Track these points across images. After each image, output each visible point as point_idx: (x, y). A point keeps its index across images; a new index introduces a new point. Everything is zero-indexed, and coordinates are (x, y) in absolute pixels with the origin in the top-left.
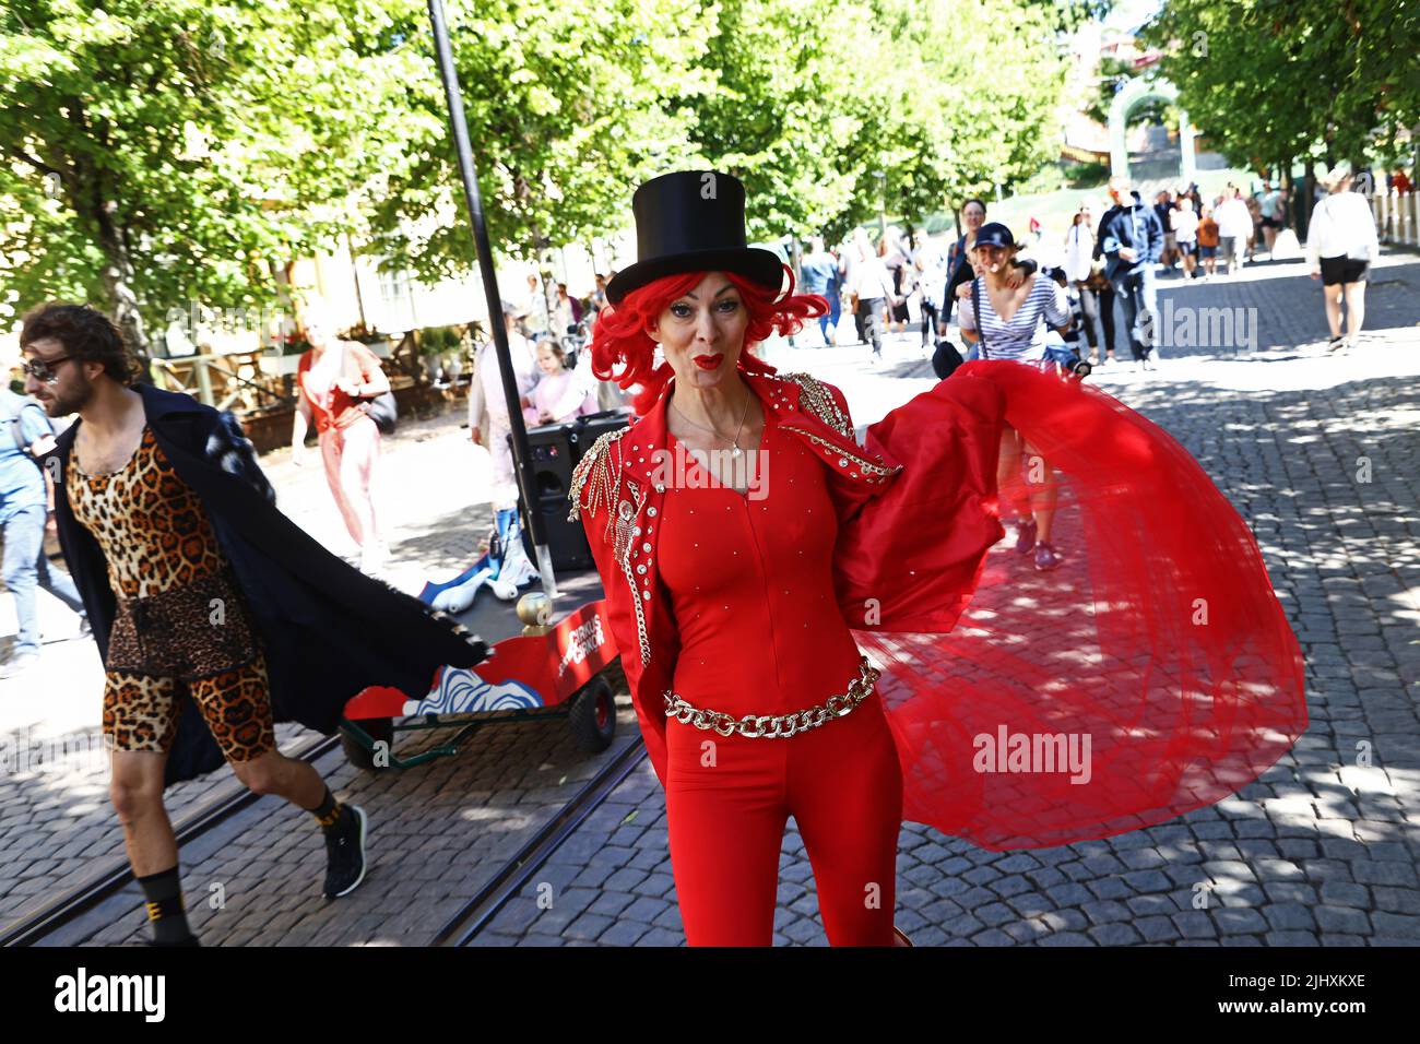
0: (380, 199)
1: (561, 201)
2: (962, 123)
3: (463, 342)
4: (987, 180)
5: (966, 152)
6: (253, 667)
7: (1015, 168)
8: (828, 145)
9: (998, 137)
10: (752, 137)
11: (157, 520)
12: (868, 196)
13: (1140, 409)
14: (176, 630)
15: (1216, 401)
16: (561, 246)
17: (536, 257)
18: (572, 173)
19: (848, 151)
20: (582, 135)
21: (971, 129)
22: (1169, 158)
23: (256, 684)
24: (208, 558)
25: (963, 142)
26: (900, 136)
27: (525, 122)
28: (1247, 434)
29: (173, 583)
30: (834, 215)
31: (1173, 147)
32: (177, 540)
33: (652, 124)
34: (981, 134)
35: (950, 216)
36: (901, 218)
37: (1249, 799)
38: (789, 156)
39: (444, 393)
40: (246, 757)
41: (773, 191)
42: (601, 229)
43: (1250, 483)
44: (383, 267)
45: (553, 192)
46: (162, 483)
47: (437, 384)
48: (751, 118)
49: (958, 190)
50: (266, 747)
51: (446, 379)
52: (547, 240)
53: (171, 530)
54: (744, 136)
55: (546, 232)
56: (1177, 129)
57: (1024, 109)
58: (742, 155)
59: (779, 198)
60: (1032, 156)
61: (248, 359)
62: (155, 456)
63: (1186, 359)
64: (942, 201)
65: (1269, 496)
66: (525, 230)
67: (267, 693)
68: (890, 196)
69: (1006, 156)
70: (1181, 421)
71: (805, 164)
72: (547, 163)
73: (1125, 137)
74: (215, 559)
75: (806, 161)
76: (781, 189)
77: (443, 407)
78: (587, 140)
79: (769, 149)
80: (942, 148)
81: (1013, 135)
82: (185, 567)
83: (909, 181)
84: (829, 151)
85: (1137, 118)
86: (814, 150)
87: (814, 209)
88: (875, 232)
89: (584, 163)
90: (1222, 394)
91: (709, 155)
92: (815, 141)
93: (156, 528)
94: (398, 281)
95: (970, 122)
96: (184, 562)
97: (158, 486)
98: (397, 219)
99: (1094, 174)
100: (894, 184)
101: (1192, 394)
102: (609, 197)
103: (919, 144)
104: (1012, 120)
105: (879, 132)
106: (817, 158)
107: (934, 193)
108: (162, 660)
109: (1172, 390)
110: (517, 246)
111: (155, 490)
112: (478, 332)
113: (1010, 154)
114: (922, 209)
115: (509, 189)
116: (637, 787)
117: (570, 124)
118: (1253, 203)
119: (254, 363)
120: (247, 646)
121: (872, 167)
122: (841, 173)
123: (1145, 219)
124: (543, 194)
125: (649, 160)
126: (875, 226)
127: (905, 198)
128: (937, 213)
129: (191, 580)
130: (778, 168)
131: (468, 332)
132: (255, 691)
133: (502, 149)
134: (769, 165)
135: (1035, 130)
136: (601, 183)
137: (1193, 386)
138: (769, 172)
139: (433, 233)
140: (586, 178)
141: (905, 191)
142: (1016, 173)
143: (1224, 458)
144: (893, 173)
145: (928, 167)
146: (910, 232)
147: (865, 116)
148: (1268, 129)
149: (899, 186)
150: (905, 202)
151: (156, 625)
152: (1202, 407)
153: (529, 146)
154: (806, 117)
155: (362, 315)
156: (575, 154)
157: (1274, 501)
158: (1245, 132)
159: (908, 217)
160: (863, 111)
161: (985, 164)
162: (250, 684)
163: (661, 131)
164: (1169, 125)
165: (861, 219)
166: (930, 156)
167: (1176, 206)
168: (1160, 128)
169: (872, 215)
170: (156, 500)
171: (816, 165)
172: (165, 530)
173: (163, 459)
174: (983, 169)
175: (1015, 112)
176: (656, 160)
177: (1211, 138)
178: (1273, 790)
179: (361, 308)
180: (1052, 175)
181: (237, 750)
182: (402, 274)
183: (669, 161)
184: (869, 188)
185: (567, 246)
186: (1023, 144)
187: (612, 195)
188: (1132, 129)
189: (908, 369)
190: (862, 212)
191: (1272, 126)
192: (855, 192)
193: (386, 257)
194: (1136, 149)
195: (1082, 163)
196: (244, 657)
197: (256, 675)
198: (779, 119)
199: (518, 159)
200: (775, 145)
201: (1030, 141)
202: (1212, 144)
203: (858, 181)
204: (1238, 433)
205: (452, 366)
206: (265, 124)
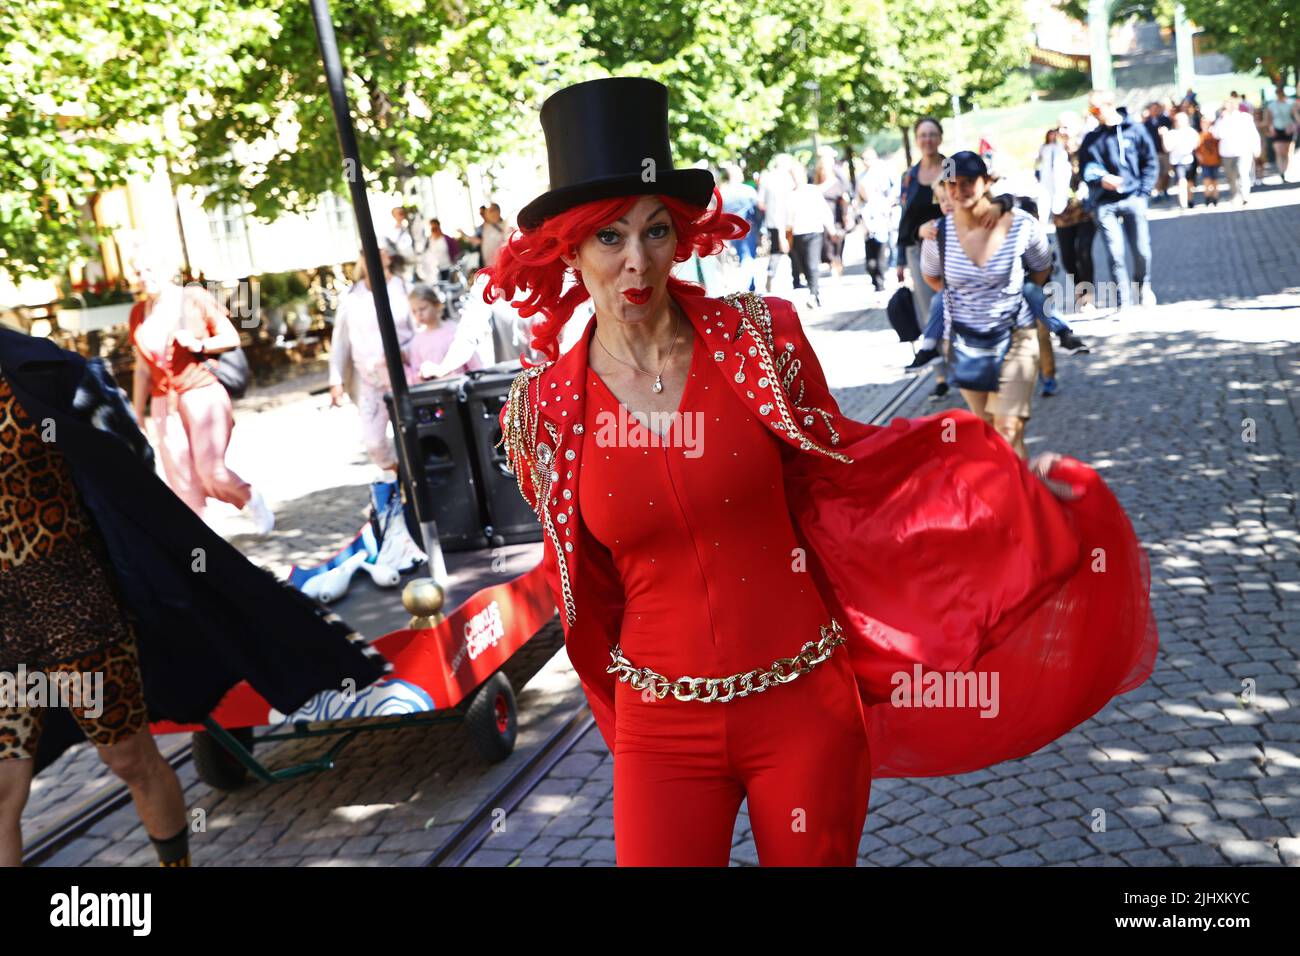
0: (206, 116)
1: (428, 119)
2: (911, 23)
3: (311, 291)
4: (942, 91)
5: (916, 57)
6: (121, 645)
7: (976, 76)
8: (750, 51)
9: (954, 39)
10: (658, 42)
11: (12, 484)
12: (798, 112)
13: (1123, 366)
14: (34, 610)
15: (1216, 355)
16: (429, 174)
17: (399, 188)
18: (441, 85)
19: (773, 58)
20: (452, 39)
21: (922, 30)
22: (1161, 61)
23: (126, 663)
24: (70, 524)
25: (912, 45)
26: (836, 39)
27: (383, 24)
28: (1254, 393)
29: (29, 556)
30: (757, 136)
31: (1167, 48)
32: (34, 505)
33: (537, 27)
34: (934, 36)
35: (898, 135)
36: (837, 138)
37: (1258, 838)
38: (702, 65)
39: (289, 353)
40: (112, 739)
41: (684, 107)
42: (476, 154)
43: (1258, 454)
44: (211, 201)
45: (419, 109)
46: (21, 442)
47: (280, 342)
48: (657, 18)
49: (906, 103)
50: (134, 728)
51: (291, 335)
52: (411, 168)
53: (28, 494)
54: (648, 40)
55: (410, 159)
56: (1172, 27)
57: (986, 5)
58: (647, 64)
59: (693, 115)
60: (996, 61)
61: (43, 312)
62: (12, 412)
63: (1181, 305)
64: (887, 117)
65: (1281, 470)
66: (385, 154)
67: (137, 670)
68: (824, 112)
69: (965, 62)
70: (1174, 379)
71: (722, 74)
72: (411, 74)
73: (1109, 36)
74: (77, 526)
75: (723, 68)
76: (694, 104)
77: (288, 371)
78: (459, 46)
79: (679, 56)
80: (888, 54)
81: (973, 36)
82: (44, 537)
83: (847, 94)
84: (751, 58)
85: (1123, 13)
86: (733, 57)
87: (733, 129)
88: (808, 155)
89: (456, 74)
90: (1225, 347)
91: (606, 63)
92: (734, 45)
93: (11, 493)
94: (230, 217)
95: (921, 21)
96: (42, 531)
97: (16, 445)
98: (229, 140)
99: (1072, 82)
100: (829, 97)
101: (1187, 347)
102: (486, 116)
103: (860, 49)
104: (972, 19)
105: (811, 34)
106: (737, 66)
107: (877, 108)
108: (20, 645)
109: (1162, 342)
110: (375, 175)
111: (13, 451)
112: (329, 278)
113: (968, 59)
114: (863, 129)
115: (364, 105)
116: (520, 830)
117: (437, 26)
118: (1261, 115)
119: (51, 317)
120: (115, 622)
121: (803, 77)
122: (766, 85)
123: (1132, 139)
124: (407, 113)
125: (535, 70)
126: (807, 148)
127: (843, 115)
128: (882, 133)
129: (50, 550)
130: (689, 78)
131: (318, 280)
132: (123, 670)
133: (355, 56)
134: (680, 76)
135: (998, 30)
136: (476, 98)
137: (1187, 337)
138: (679, 84)
139: (271, 158)
140: (457, 91)
141: (843, 105)
142: (976, 83)
143: (1226, 423)
144: (829, 83)
145: (871, 76)
146: (849, 155)
147: (794, 15)
148: (1283, 24)
149: (835, 100)
150: (843, 120)
151: (9, 606)
152: (1199, 361)
153: (390, 52)
154: (722, 17)
155: (187, 258)
156: (444, 63)
157: (1287, 475)
158: (1254, 28)
159: (846, 138)
160: (792, 9)
161: (938, 71)
162: (118, 663)
163: (549, 33)
164: (1163, 21)
165: (791, 140)
166: (873, 63)
167: (1169, 123)
168: (1151, 25)
169: (804, 134)
170: (14, 460)
171: (736, 75)
172: (21, 495)
173: (22, 414)
174: (936, 77)
175: (975, 9)
176: (542, 71)
177: (1212, 37)
178: (1287, 828)
179: (185, 250)
180: (1019, 85)
181: (101, 734)
182: (235, 209)
183: (558, 71)
184: (800, 103)
185: (437, 174)
186: (984, 47)
187: (490, 113)
188: (1116, 27)
189: (846, 320)
190: (791, 132)
191: (1287, 20)
192: (782, 108)
193: (215, 188)
194: (1122, 51)
195: (1056, 68)
196: (113, 634)
197: (123, 653)
198: (691, 19)
199: (375, 69)
200: (686, 51)
201: (993, 43)
202: (1214, 43)
203: (787, 94)
204: (1243, 393)
205: (297, 320)
206: (57, 25)
